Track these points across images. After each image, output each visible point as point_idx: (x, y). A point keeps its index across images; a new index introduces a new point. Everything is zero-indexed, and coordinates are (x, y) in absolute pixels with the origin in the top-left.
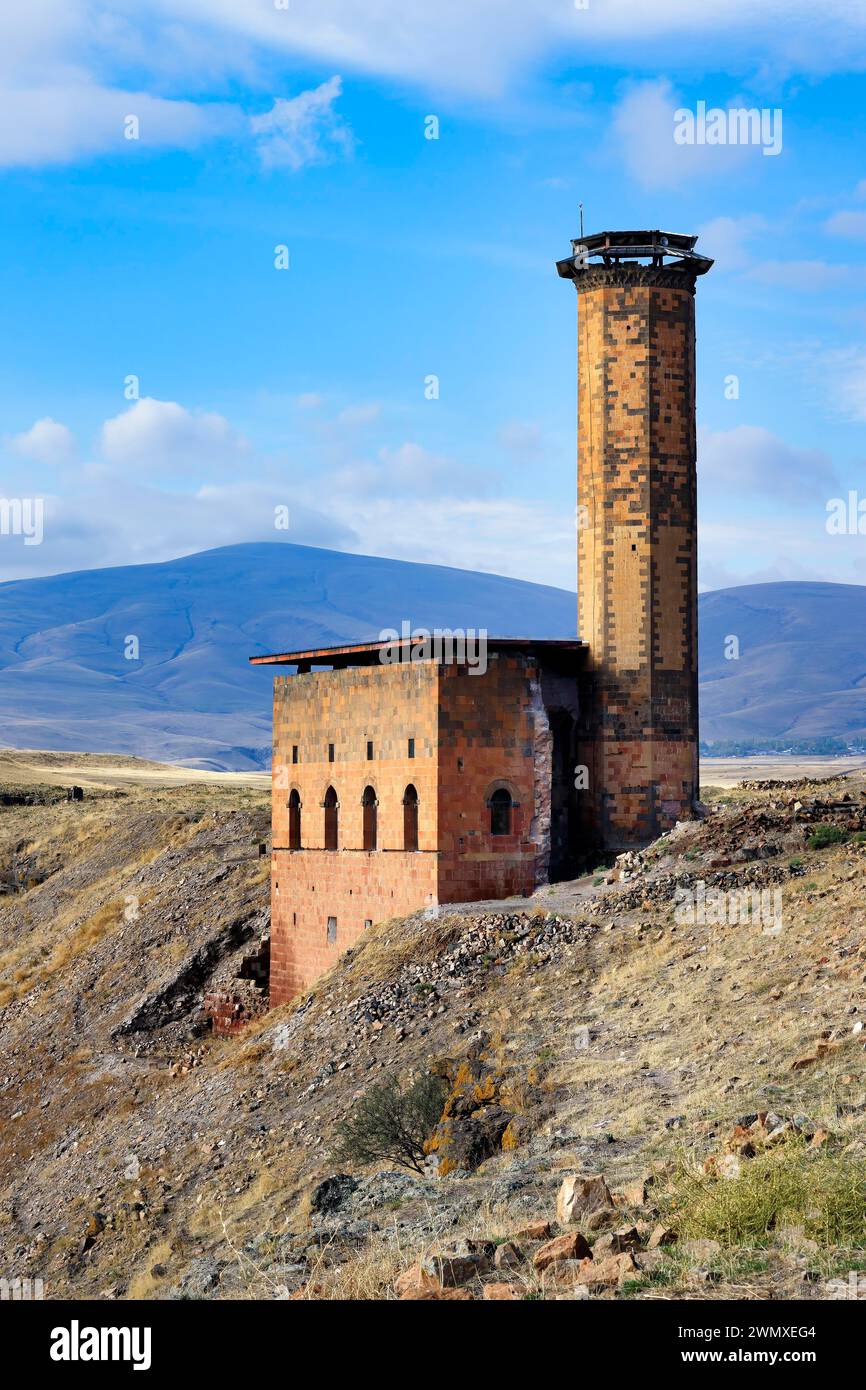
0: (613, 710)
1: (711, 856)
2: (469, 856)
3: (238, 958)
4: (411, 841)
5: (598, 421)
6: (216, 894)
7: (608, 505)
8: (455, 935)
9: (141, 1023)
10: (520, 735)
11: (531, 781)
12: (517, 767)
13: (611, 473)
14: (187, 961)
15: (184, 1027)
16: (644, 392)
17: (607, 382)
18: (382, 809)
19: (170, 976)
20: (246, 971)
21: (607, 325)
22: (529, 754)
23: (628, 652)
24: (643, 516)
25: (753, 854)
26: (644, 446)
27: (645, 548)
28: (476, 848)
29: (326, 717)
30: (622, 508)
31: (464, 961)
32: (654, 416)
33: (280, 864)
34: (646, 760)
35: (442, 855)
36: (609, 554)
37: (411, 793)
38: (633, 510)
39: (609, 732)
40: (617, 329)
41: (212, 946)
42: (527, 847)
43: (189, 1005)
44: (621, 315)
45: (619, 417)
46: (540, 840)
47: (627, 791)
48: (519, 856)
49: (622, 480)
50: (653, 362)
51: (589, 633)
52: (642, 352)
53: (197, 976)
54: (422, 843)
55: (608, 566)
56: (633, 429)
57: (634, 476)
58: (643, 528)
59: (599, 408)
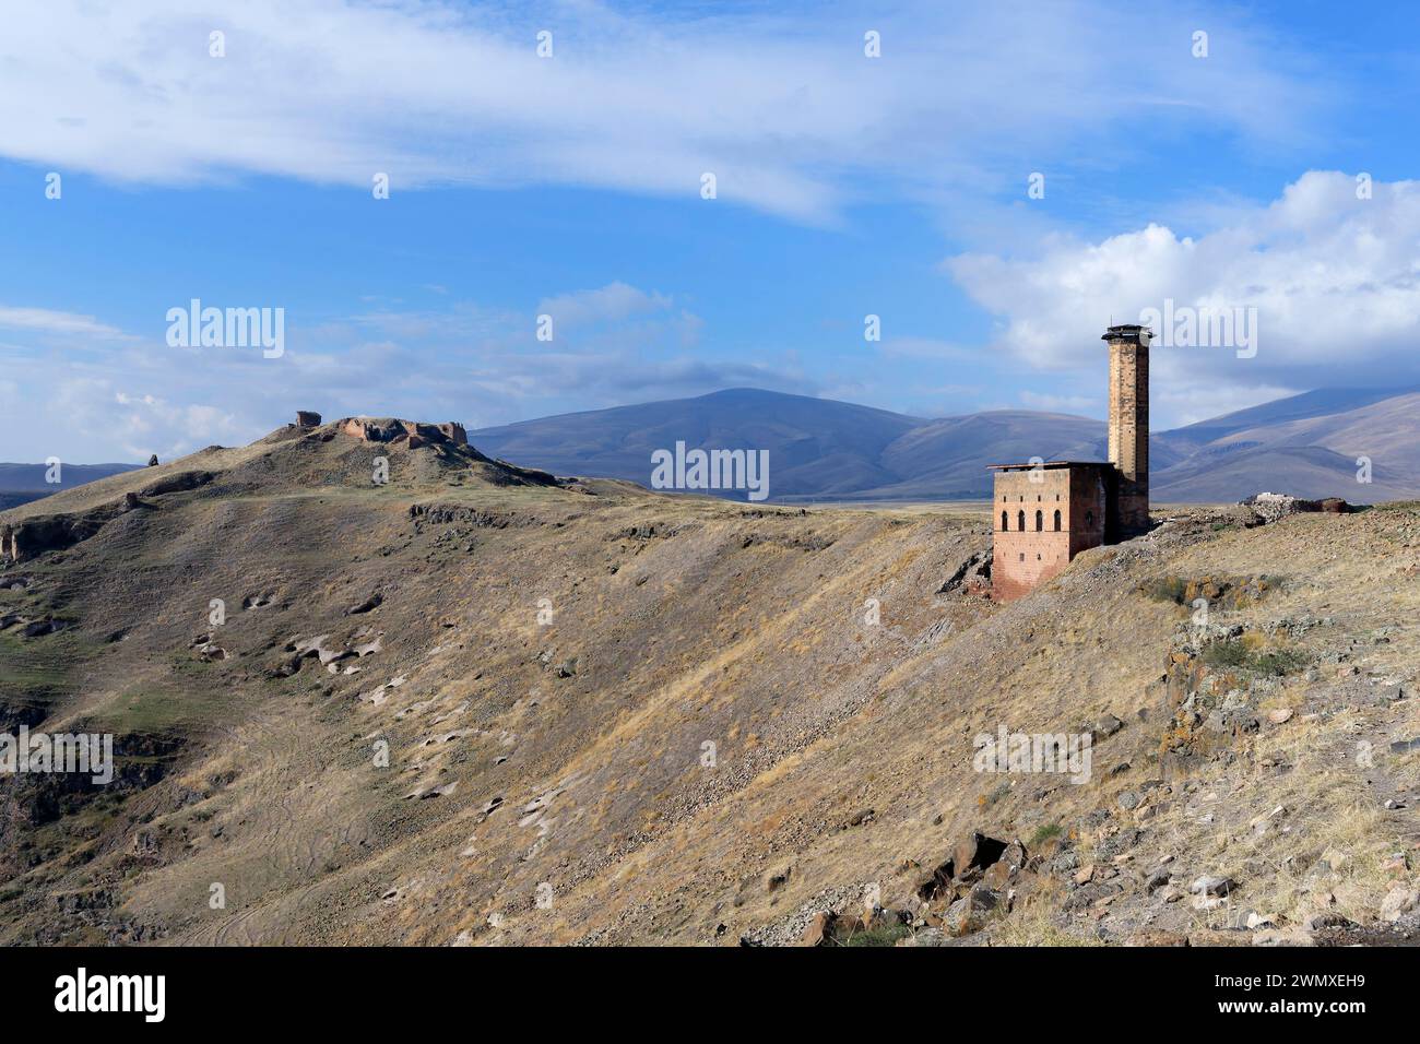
0: (1122, 486)
1: (1181, 533)
2: (1079, 533)
3: (976, 568)
4: (1058, 527)
5: (1118, 389)
6: (960, 547)
7: (1121, 418)
8: (1115, 554)
9: (944, 589)
10: (1095, 495)
11: (1099, 509)
12: (1094, 505)
13: (1122, 407)
14: (957, 569)
15: (959, 590)
16: (1134, 380)
17: (1121, 376)
18: (1044, 518)
19: (953, 574)
20: (979, 572)
21: (1121, 357)
22: (1098, 500)
23: (1128, 468)
24: (1133, 421)
25: (1194, 532)
26: (1134, 398)
27: (1134, 432)
28: (1081, 531)
29: (1019, 487)
30: (1125, 418)
31: (1121, 562)
32: (1137, 388)
33: (999, 536)
34: (1133, 502)
35: (1071, 532)
36: (1121, 434)
37: (1057, 513)
38: (1130, 419)
39: (1121, 493)
40: (1125, 358)
41: (965, 564)
42: (1098, 531)
43: (959, 584)
44: (1126, 354)
45: (1125, 388)
46: (1102, 528)
47: (1126, 513)
48: (1095, 534)
49: (1126, 409)
50: (1137, 370)
51: (1113, 458)
52: (1134, 366)
53: (961, 574)
54: (1062, 529)
55: (1121, 438)
56: (1130, 392)
57: (1130, 408)
58: (1134, 425)
59: (1118, 385)
